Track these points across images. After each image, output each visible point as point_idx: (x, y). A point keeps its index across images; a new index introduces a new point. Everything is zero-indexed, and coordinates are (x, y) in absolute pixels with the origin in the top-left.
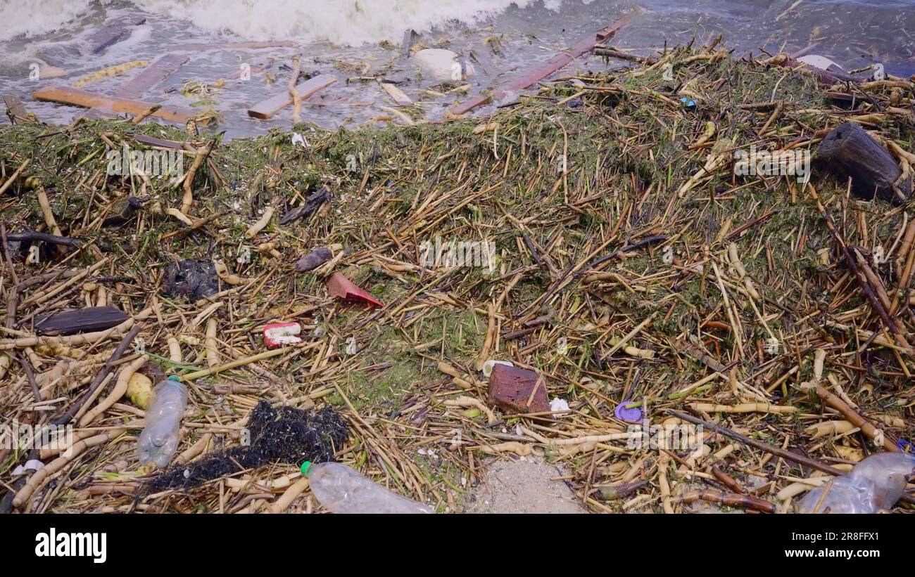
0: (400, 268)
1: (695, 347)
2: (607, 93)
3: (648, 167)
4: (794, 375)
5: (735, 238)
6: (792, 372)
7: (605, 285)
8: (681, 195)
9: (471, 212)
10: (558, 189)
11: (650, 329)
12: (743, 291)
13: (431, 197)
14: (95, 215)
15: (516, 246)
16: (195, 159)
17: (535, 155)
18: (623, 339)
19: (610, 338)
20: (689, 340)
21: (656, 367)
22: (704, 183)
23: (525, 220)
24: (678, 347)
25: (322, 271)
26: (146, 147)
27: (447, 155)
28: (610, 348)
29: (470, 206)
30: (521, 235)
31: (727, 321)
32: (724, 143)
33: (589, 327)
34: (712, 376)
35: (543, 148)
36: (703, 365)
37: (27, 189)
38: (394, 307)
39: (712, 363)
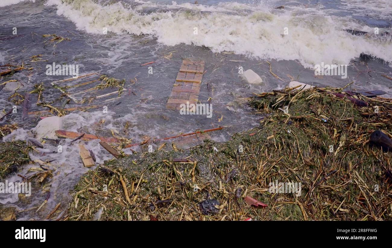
0: (264, 191)
1: (358, 206)
3: (324, 147)
5: (355, 168)
6: (385, 211)
7: (327, 189)
8: (335, 155)
9: (276, 168)
10: (299, 157)
11: (346, 203)
12: (364, 187)
13: (261, 163)
14: (169, 189)
15: (296, 179)
16: (194, 165)
17: (288, 145)
18: (338, 206)
19: (333, 206)
20: (356, 204)
21: (349, 214)
22: (341, 150)
23: (294, 169)
24: (353, 207)
25: (243, 196)
26: (177, 163)
27: (262, 148)
28: (335, 209)
29: (276, 166)
30: (297, 176)
31: (364, 197)
32: (343, 137)
33: (326, 203)
34: (367, 215)
35: (291, 143)
36: (362, 212)
37: (142, 183)
38: (272, 206)
39: (364, 211)
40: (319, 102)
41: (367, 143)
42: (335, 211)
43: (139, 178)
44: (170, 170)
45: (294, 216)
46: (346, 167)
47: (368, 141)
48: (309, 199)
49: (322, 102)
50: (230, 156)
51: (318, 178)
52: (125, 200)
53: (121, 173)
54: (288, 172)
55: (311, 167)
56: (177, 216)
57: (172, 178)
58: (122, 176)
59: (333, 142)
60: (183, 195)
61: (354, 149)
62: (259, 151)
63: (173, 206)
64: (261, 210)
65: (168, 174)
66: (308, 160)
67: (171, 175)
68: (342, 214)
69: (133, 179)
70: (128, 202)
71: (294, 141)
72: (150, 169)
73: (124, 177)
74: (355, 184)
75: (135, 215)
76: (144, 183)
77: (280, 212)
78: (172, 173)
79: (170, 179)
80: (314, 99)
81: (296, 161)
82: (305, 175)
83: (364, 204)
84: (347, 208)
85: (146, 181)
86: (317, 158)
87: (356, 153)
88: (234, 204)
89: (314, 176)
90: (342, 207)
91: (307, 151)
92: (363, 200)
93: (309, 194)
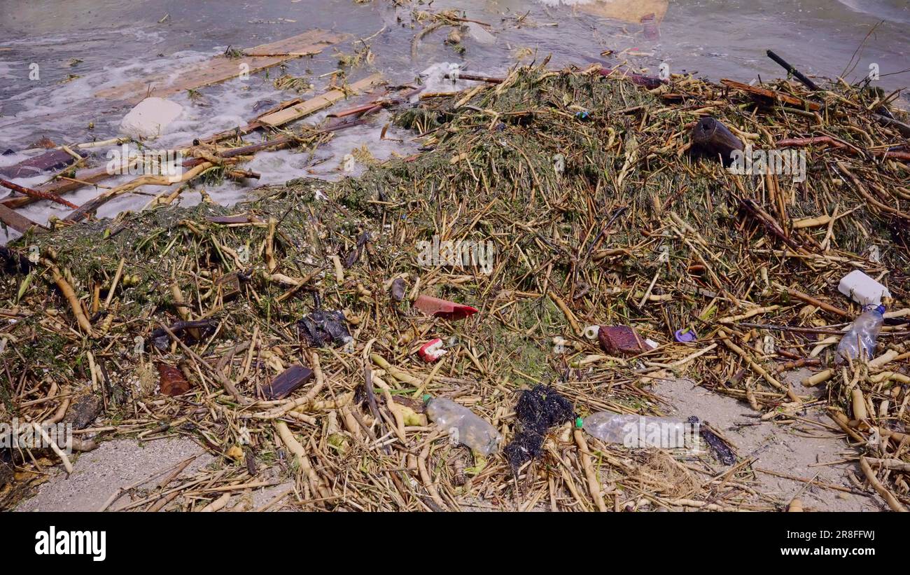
0: (462, 280)
2: (520, 116)
3: (592, 169)
4: (754, 287)
5: (669, 207)
6: (752, 285)
7: (614, 258)
8: (619, 184)
9: (483, 226)
10: (536, 195)
12: (697, 241)
13: (444, 220)
14: (206, 295)
15: (536, 244)
16: (268, 228)
17: (505, 173)
18: (646, 291)
19: (634, 294)
20: (686, 282)
21: (675, 304)
22: (630, 173)
23: (529, 224)
24: (680, 288)
25: (411, 296)
26: (222, 226)
27: (442, 185)
28: (640, 300)
29: (482, 221)
30: (538, 236)
31: (700, 263)
32: (632, 143)
33: (616, 290)
34: (714, 301)
35: (512, 168)
36: (701, 296)
37: (125, 288)
38: (488, 309)
39: (706, 293)
40: (561, 87)
41: (686, 152)
42: (639, 302)
43: (114, 273)
44: (203, 245)
45: (547, 325)
46: (649, 207)
47: (688, 145)
48: (574, 286)
49: (568, 86)
50: (361, 210)
51: (586, 239)
52: (76, 328)
53: (54, 261)
54: (514, 231)
55: (568, 216)
56: (237, 354)
57: (212, 269)
58: (60, 269)
59: (609, 156)
60: (247, 307)
61: (659, 167)
62: (437, 193)
63: (223, 336)
64: (462, 321)
65: (198, 256)
66: (559, 201)
67: (207, 260)
68: (658, 306)
69: (95, 277)
70: (85, 332)
71: (518, 161)
72: (143, 249)
73: (66, 271)
74: (674, 239)
75: (112, 363)
76: (129, 285)
77: (511, 320)
78: (209, 255)
79: (206, 273)
80: (549, 82)
81: (530, 206)
82: (557, 235)
83: (703, 280)
84: (667, 292)
85: (135, 279)
86: (579, 196)
87: (667, 174)
88: (389, 318)
89: (577, 236)
90: (654, 292)
91: (552, 180)
92: (698, 272)
93: (571, 276)
